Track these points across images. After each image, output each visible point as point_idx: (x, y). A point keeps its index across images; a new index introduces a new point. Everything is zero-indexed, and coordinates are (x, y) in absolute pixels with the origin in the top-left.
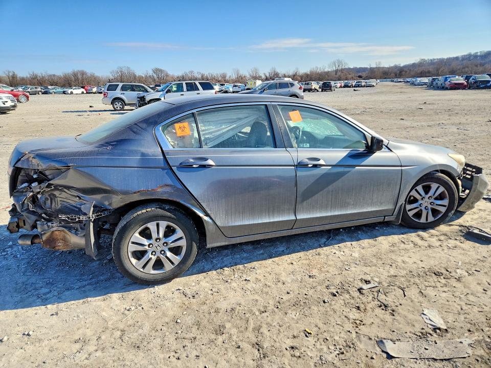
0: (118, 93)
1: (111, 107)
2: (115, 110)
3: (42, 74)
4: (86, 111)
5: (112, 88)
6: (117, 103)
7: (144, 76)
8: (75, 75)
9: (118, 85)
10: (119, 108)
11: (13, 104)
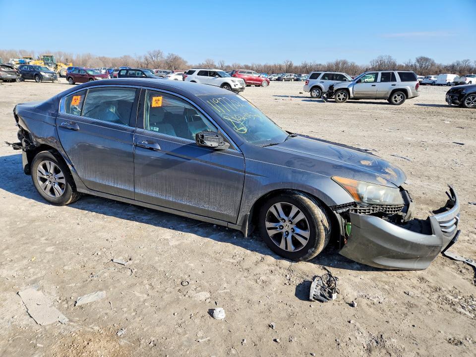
0: (318, 82)
1: (309, 94)
2: (312, 97)
3: (311, 63)
4: (288, 97)
5: (314, 76)
6: (315, 91)
7: (404, 65)
8: (337, 64)
9: (321, 74)
10: (315, 96)
11: (241, 87)
